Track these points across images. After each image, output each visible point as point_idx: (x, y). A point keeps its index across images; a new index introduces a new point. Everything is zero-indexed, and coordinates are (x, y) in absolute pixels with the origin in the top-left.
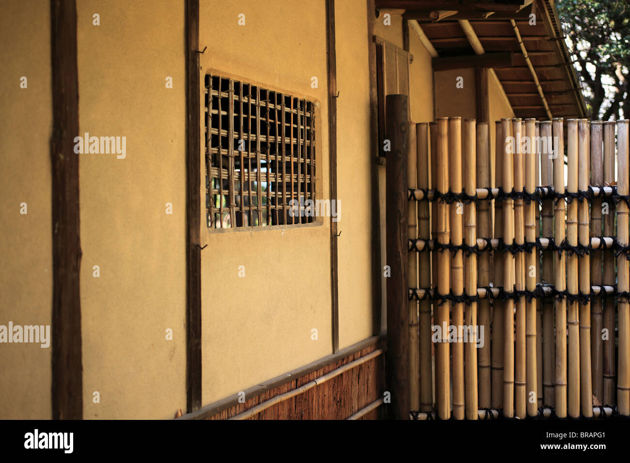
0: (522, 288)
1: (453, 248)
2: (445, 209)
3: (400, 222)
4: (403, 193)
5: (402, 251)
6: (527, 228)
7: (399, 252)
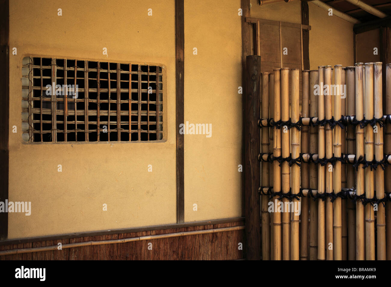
0: (330, 191)
1: (281, 160)
2: (277, 133)
3: (250, 141)
4: (253, 122)
5: (252, 160)
6: (334, 146)
7: (250, 161)
